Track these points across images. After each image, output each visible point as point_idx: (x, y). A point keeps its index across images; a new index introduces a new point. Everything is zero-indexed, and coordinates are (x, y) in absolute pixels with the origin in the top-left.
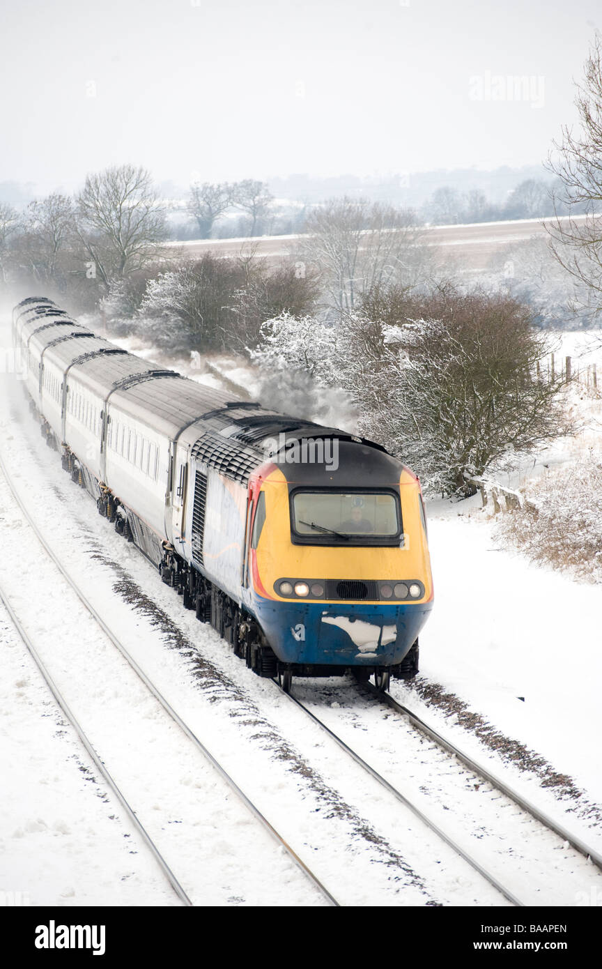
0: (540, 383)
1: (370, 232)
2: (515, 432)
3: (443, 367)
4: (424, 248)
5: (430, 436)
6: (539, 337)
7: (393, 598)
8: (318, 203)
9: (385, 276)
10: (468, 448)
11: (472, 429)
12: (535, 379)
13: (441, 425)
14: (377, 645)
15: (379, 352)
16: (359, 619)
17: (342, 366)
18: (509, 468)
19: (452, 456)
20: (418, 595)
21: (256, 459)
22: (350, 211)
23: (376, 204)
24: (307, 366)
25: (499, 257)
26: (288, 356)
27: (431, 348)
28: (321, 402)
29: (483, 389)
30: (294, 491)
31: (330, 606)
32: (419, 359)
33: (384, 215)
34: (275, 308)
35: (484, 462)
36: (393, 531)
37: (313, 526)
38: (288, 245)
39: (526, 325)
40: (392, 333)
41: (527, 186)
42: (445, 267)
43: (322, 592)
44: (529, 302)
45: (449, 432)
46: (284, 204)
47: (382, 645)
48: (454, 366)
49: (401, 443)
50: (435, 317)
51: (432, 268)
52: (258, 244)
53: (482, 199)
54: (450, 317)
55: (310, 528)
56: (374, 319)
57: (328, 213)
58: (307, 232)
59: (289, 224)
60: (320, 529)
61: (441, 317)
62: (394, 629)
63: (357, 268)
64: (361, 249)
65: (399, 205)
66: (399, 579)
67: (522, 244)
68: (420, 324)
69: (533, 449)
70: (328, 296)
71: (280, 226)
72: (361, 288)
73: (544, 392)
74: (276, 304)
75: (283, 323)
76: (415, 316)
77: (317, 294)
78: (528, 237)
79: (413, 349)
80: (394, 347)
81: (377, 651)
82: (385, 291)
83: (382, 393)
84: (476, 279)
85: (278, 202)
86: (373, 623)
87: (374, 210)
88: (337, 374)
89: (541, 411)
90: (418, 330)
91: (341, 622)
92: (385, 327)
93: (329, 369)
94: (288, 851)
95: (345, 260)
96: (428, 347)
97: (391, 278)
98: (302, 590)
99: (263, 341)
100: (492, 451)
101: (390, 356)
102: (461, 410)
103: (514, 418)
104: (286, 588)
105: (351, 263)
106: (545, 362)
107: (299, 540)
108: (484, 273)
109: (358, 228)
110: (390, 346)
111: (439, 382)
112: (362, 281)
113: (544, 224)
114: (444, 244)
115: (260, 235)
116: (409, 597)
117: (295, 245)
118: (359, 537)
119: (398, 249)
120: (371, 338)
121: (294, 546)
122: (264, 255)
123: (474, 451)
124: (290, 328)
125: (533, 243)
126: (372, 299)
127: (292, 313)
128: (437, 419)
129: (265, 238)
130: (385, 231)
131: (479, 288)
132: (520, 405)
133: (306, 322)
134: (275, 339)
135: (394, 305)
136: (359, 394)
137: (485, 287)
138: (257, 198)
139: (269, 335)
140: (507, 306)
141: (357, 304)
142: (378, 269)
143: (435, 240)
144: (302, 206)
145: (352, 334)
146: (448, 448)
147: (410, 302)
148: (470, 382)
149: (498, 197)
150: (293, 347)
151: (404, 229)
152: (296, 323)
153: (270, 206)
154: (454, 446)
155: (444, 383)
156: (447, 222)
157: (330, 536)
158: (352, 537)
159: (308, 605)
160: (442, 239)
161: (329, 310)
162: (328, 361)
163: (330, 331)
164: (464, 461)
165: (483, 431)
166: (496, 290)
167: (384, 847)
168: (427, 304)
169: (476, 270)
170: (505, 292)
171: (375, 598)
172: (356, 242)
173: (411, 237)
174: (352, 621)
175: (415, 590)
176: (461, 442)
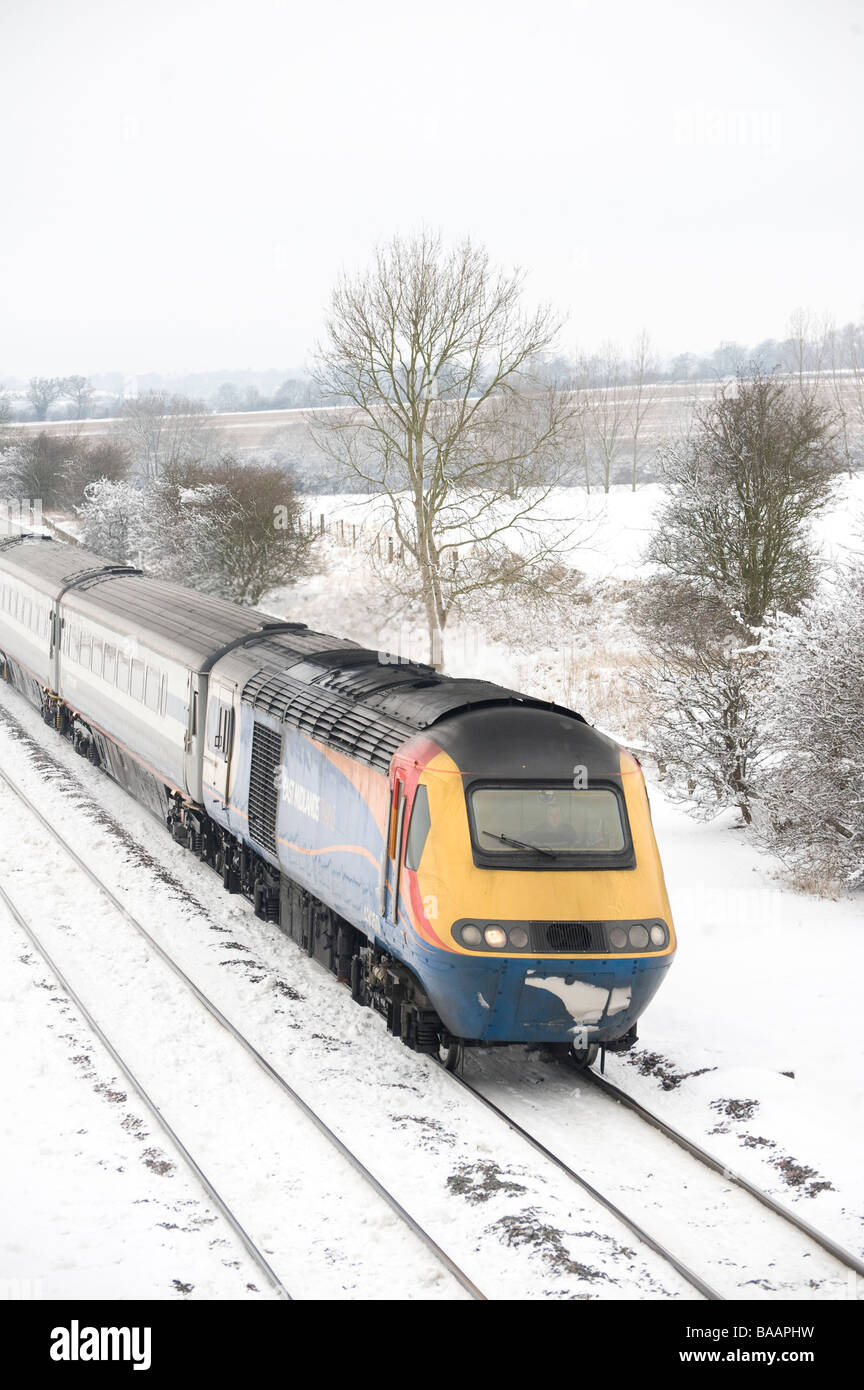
0: (301, 534)
1: (170, 417)
2: (282, 572)
3: (226, 522)
4: (212, 430)
5: (217, 575)
6: (300, 499)
7: (629, 949)
8: (131, 394)
9: (182, 451)
10: (246, 584)
11: (249, 569)
12: (297, 531)
13: (226, 567)
14: (601, 1015)
15: (177, 509)
16: (579, 980)
17: (149, 521)
18: (277, 600)
19: (234, 590)
20: (661, 943)
21: (392, 730)
22: (154, 400)
23: (175, 396)
24: (121, 521)
25: (270, 438)
26: (106, 512)
27: (217, 507)
28: (132, 548)
29: (257, 539)
30: (471, 787)
31: (539, 961)
32: (208, 515)
33: (181, 403)
34: (96, 475)
35: (258, 595)
36: (618, 845)
37: (503, 840)
38: (106, 426)
39: (291, 490)
40: (187, 494)
41: (290, 384)
42: (228, 445)
43: (524, 942)
44: (293, 472)
45: (231, 571)
46: (102, 395)
47: (609, 1014)
48: (235, 522)
49: (194, 580)
50: (220, 483)
51: (218, 445)
52: (83, 424)
53: (256, 393)
54: (231, 483)
55: (497, 842)
56: (173, 484)
57: (137, 401)
58: (121, 417)
59: (107, 410)
60: (514, 844)
61: (224, 483)
62: (628, 992)
63: (160, 445)
64: (163, 430)
65: (193, 396)
66: (635, 918)
67: (287, 428)
68: (209, 488)
69: (296, 585)
70: (138, 465)
71: (101, 412)
72: (163, 460)
73: (304, 541)
74: (97, 472)
75: (102, 486)
76: (205, 483)
77: (129, 464)
78: (291, 423)
79: (203, 508)
80: (189, 506)
81: (600, 1023)
82: (182, 462)
83: (179, 541)
84: (252, 454)
85: (98, 393)
86: (599, 984)
87: (173, 400)
88: (145, 527)
89: (301, 556)
90: (208, 493)
91: (554, 985)
92: (181, 490)
93: (138, 522)
94: (105, 891)
95: (151, 438)
96: (217, 505)
97: (186, 452)
98: (495, 937)
99: (87, 501)
100: (265, 586)
101: (186, 512)
102: (241, 554)
103: (281, 561)
104: (470, 934)
105: (156, 440)
106: (305, 518)
107: (485, 860)
108: (258, 449)
109: (161, 413)
110: (185, 505)
111: (224, 534)
112: (164, 455)
113: (302, 413)
114: (228, 427)
115: (85, 418)
116: (650, 946)
117: (112, 427)
118: (569, 855)
119: (192, 431)
120: (170, 498)
121: (478, 870)
122: (87, 434)
123: (250, 587)
124: (108, 491)
125: (295, 427)
126: (171, 469)
127: (109, 479)
128: (223, 562)
129: (88, 421)
130: (182, 416)
131: (254, 461)
132: (285, 551)
133: (120, 487)
134: (96, 500)
135: (189, 474)
136: (162, 542)
137: (259, 460)
138: (82, 390)
139: (91, 496)
140: (276, 475)
141: (160, 472)
142: (177, 446)
143: (220, 424)
144: (117, 396)
145: (156, 495)
146: (231, 584)
147: (201, 471)
148: (248, 534)
149: (269, 392)
150: (110, 504)
151: (196, 415)
152: (112, 486)
153: (92, 396)
154: (235, 582)
155: (227, 534)
156: (229, 410)
157: (529, 854)
158: (561, 854)
159: (506, 960)
160: (225, 423)
161: (137, 477)
162: (138, 517)
163: (139, 493)
164: (243, 594)
165: (258, 571)
166: (267, 462)
167: (178, 888)
168: (214, 473)
169: (252, 447)
170: (274, 464)
171: (603, 949)
172: (160, 424)
173: (202, 421)
174: (569, 982)
175: (657, 935)
176: (241, 580)
